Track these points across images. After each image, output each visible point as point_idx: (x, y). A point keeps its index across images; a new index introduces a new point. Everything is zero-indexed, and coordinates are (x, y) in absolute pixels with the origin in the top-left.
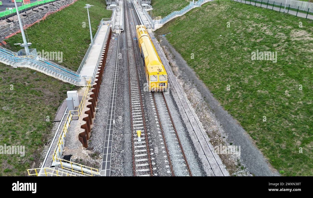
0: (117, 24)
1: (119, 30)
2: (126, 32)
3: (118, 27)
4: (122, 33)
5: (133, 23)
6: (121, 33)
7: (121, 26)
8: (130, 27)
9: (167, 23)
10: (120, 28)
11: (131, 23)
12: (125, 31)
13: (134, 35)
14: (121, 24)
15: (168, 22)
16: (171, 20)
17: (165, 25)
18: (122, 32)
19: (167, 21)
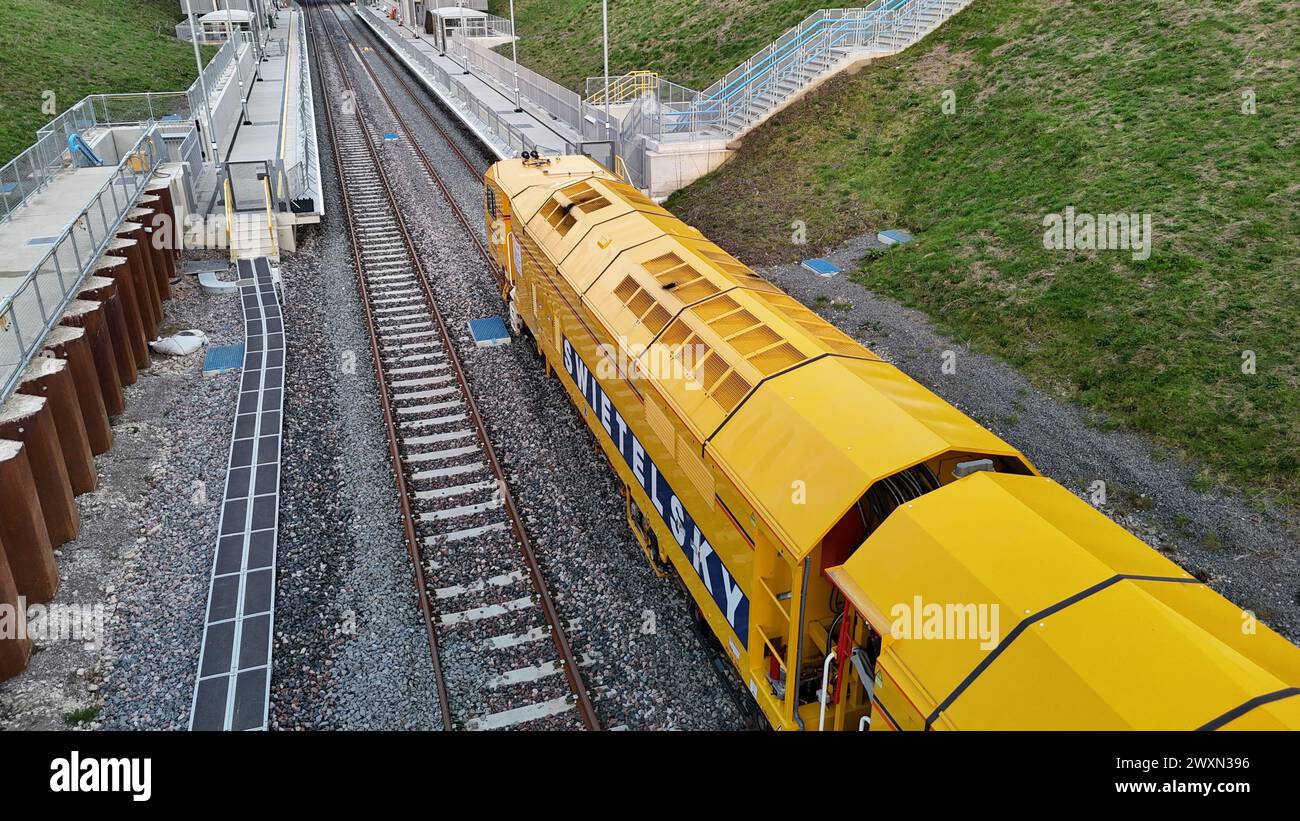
0: (253, 148)
1: (270, 216)
2: (349, 227)
3: (252, 188)
4: (311, 242)
5: (401, 133)
6: (300, 242)
7: (287, 168)
8: (380, 173)
9: (773, 122)
10: (280, 193)
11: (382, 136)
12: (336, 220)
13: (453, 273)
14: (292, 155)
15: (779, 115)
16: (810, 93)
17: (752, 147)
18: (301, 232)
19: (773, 111)
